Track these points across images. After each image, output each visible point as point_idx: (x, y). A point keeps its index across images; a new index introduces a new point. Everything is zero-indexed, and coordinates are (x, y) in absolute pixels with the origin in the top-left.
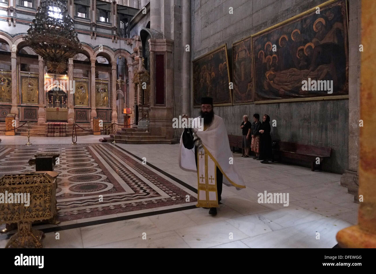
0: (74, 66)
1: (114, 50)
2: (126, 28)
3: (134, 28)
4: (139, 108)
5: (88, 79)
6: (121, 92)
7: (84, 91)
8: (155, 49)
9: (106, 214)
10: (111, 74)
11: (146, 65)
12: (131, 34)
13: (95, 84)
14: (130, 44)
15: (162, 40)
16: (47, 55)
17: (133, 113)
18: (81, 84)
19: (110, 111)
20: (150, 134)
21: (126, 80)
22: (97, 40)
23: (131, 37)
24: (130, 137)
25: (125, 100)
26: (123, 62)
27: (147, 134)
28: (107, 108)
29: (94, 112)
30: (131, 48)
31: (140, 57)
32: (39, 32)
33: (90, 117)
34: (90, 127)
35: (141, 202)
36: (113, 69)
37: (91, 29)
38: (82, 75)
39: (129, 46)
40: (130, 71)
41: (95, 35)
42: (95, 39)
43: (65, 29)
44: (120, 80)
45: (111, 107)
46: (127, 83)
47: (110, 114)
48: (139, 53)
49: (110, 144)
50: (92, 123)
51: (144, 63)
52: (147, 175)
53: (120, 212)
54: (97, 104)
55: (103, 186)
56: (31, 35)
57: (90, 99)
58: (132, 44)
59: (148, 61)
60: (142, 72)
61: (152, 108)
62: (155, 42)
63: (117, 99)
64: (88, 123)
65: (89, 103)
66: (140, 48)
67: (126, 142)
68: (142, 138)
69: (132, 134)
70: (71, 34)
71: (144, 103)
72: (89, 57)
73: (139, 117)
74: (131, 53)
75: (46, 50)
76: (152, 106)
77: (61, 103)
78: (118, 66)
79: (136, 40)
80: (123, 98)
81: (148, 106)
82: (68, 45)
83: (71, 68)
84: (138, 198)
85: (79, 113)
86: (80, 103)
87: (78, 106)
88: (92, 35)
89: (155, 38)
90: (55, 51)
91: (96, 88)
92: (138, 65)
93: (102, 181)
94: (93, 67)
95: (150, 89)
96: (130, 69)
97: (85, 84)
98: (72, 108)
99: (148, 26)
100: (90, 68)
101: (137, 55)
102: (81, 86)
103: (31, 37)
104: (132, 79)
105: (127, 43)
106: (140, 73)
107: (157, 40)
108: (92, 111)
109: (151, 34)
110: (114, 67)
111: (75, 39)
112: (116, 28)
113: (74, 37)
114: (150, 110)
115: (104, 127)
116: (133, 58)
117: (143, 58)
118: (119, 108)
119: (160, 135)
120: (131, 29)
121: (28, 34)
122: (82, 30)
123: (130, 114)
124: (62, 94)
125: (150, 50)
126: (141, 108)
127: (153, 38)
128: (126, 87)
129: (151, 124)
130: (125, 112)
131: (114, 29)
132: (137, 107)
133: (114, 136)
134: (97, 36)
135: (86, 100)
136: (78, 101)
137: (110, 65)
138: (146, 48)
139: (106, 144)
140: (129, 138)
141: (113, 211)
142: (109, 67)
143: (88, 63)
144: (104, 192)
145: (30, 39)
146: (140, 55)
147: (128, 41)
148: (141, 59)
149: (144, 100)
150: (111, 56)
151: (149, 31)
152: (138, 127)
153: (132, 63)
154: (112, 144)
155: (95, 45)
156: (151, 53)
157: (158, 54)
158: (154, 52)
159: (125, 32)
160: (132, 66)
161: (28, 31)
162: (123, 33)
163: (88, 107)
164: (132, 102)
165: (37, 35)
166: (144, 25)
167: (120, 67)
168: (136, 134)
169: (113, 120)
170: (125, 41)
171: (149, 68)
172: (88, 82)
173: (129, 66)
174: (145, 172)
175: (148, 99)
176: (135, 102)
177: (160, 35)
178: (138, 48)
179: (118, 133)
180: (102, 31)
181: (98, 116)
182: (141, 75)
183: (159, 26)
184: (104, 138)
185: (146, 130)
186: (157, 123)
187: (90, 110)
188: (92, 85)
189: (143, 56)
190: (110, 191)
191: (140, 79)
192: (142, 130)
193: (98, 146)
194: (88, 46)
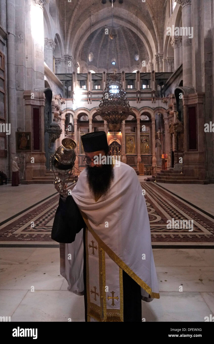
0: (126, 125)
1: (154, 108)
2: (162, 89)
3: (169, 89)
4: (174, 153)
5: (135, 133)
6: (158, 141)
7: (132, 143)
8: (188, 103)
9: (160, 241)
10: (151, 128)
11: (180, 118)
12: (166, 93)
13: (140, 136)
14: (166, 102)
15: (194, 94)
16: (110, 120)
17: (170, 158)
18: (130, 138)
19: (150, 157)
20: (184, 175)
21: (163, 131)
22: (141, 104)
23: (166, 96)
24: (168, 178)
25: (162, 147)
26: (160, 117)
27: (181, 175)
28: (149, 155)
29: (139, 158)
30: (167, 105)
31: (175, 112)
32: (106, 105)
33: (136, 162)
34: (137, 170)
35: (186, 235)
36: (153, 124)
37: (137, 96)
38: (130, 131)
39: (165, 103)
40: (166, 124)
41: (140, 100)
42: (140, 103)
43: (121, 100)
44: (159, 132)
45: (152, 153)
46: (164, 134)
47: (150, 159)
48: (174, 108)
49: (152, 183)
50: (138, 166)
51: (178, 116)
52: (187, 212)
53: (170, 241)
54: (141, 152)
55: (154, 218)
56: (101, 108)
57: (136, 149)
58: (167, 102)
59: (181, 114)
60: (177, 124)
61: (186, 153)
62: (188, 97)
63: (156, 147)
64: (135, 166)
65: (136, 151)
66: (175, 104)
67: (165, 182)
68: (178, 179)
69: (169, 175)
70: (125, 102)
71: (179, 149)
72: (135, 116)
73: (175, 161)
74: (167, 109)
75: (109, 117)
76: (186, 151)
77: (117, 152)
78: (156, 121)
79: (171, 98)
80: (160, 146)
81: (182, 152)
82: (123, 110)
83: (124, 126)
84: (183, 231)
85: (129, 159)
86: (130, 151)
87: (128, 154)
88: (137, 100)
89: (187, 94)
90: (115, 116)
91: (141, 140)
92: (172, 118)
93: (152, 213)
94: (139, 124)
95: (184, 137)
96: (166, 122)
97: (133, 138)
98: (124, 156)
99: (181, 84)
100: (136, 125)
101: (172, 110)
102: (130, 139)
103: (101, 109)
104: (167, 130)
105: (163, 102)
106: (175, 125)
107: (189, 95)
108: (138, 157)
109: (185, 91)
110: (153, 122)
111: (128, 105)
112: (155, 92)
113: (126, 104)
114: (184, 155)
115: (147, 169)
116: (168, 113)
117: (177, 112)
118: (157, 154)
119: (194, 176)
120: (166, 90)
121: (99, 107)
122: (130, 97)
123: (167, 158)
124: (117, 146)
125: (184, 104)
126: (176, 153)
127: (186, 94)
128: (163, 137)
129: (185, 166)
130: (163, 157)
131: (153, 92)
132: (173, 153)
133: (155, 176)
134: (141, 100)
135: (133, 150)
136: (128, 150)
137: (150, 121)
138: (180, 103)
139: (149, 183)
140: (166, 178)
141: (165, 239)
142: (150, 123)
143: (134, 121)
144: (155, 222)
145: (101, 110)
146: (175, 109)
147: (164, 100)
148: (176, 113)
149: (178, 146)
150: (151, 114)
151: (183, 89)
152: (174, 169)
153: (167, 117)
154: (154, 182)
155: (140, 108)
156: (184, 106)
157: (190, 106)
158: (187, 106)
159: (162, 93)
160: (167, 120)
161: (99, 105)
162: (160, 94)
163: (135, 155)
164: (168, 149)
165: (105, 107)
166: (177, 84)
167: (157, 121)
168: (172, 175)
169: (153, 164)
170: (161, 100)
171: (182, 120)
172: (135, 136)
173: (165, 120)
174: (185, 209)
175: (182, 146)
176: (171, 149)
177: (192, 90)
178: (173, 104)
179: (158, 174)
180: (144, 95)
181: (142, 161)
182: (176, 126)
183: (191, 83)
184: (147, 178)
185: (180, 172)
186: (191, 166)
187: (136, 157)
188: (138, 138)
189: (177, 111)
190: (159, 222)
191: (175, 130)
192: (177, 172)
193: (144, 185)
194: (135, 108)
